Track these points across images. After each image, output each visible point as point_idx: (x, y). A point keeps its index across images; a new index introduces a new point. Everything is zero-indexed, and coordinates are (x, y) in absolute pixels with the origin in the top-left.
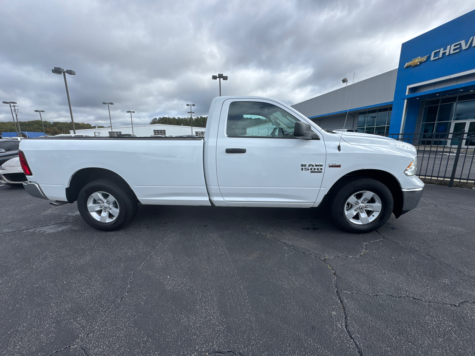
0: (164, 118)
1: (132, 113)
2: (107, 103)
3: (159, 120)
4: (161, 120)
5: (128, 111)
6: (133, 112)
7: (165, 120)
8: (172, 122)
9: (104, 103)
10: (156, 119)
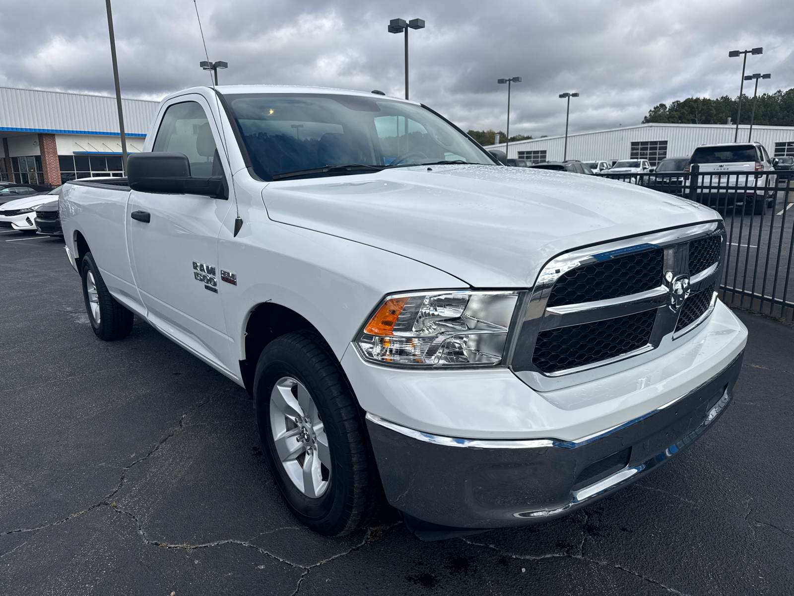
0: (688, 102)
1: (571, 97)
2: (506, 81)
3: (671, 110)
4: (676, 110)
5: (562, 93)
6: (575, 95)
7: (690, 107)
8: (714, 112)
9: (501, 81)
10: (663, 106)
